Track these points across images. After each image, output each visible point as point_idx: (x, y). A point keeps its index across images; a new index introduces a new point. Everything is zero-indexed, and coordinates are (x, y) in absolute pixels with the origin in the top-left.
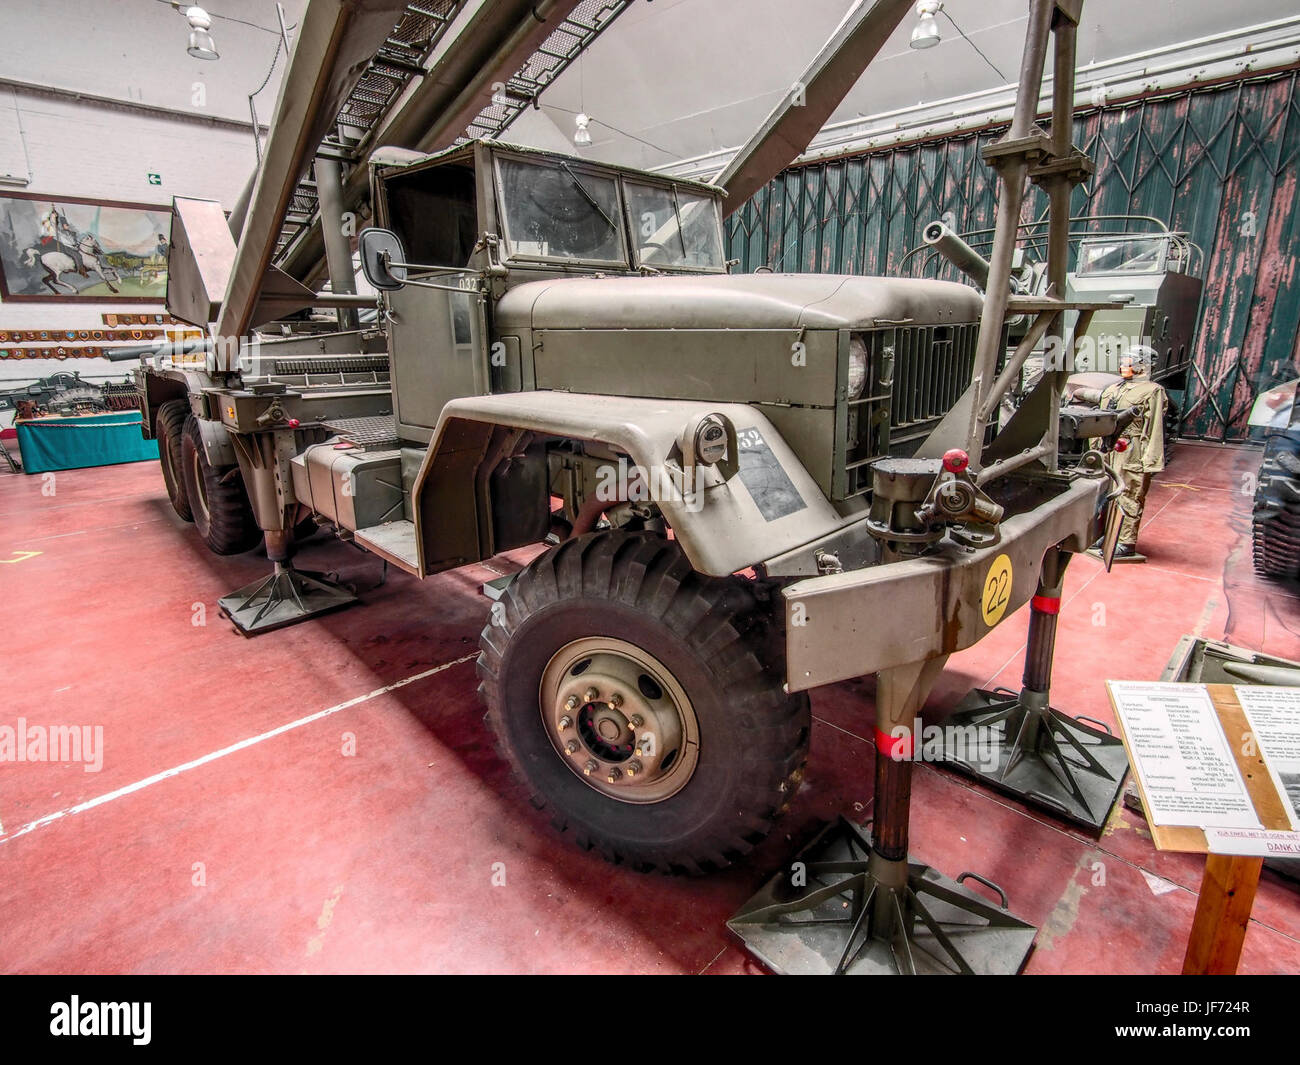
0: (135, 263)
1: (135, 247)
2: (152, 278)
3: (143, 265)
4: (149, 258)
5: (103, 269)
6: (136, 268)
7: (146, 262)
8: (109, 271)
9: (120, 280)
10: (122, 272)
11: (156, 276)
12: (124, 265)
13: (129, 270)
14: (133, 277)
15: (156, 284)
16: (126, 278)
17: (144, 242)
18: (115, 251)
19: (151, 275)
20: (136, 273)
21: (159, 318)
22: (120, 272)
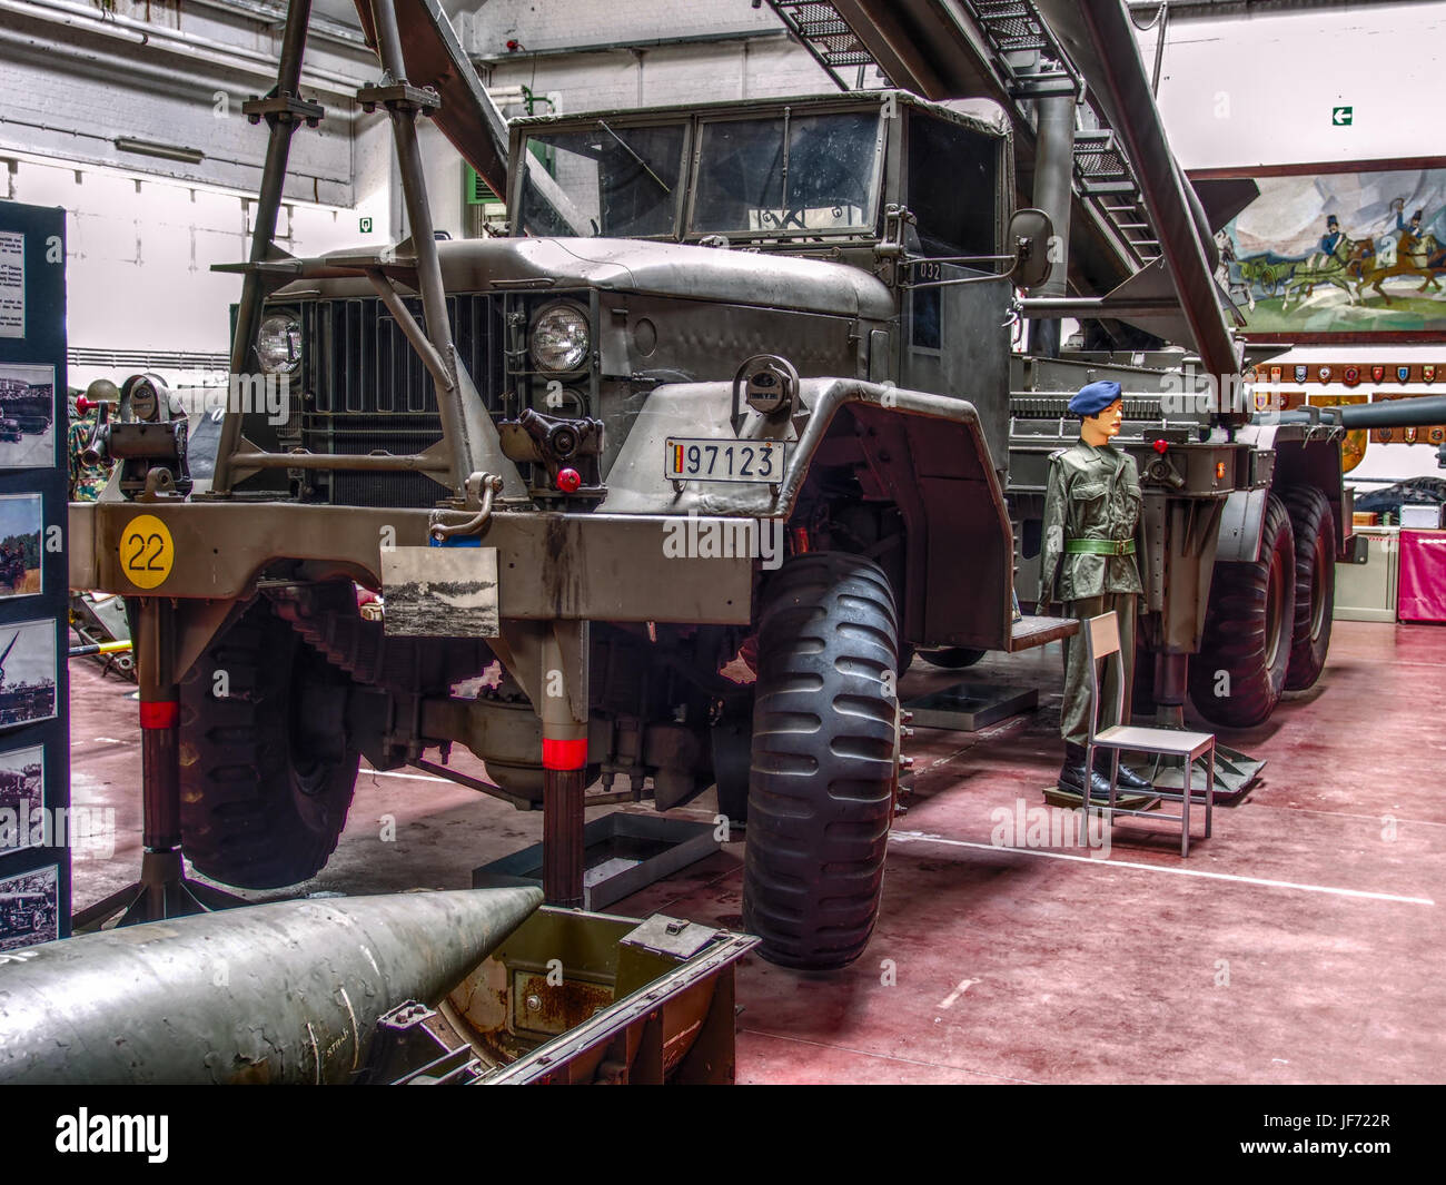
0: (1281, 270)
1: (1286, 244)
2: (1303, 297)
3: (1293, 274)
4: (1304, 260)
5: (1231, 285)
6: (1280, 282)
7: (1300, 268)
8: (1240, 289)
9: (1252, 304)
10: (1257, 289)
11: (1309, 294)
12: (1264, 276)
13: (1269, 286)
14: (1273, 297)
15: (1309, 307)
16: (1263, 299)
17: (1302, 233)
18: (1254, 253)
19: (1302, 292)
20: (1280, 291)
21: (1301, 371)
22: (1255, 290)
